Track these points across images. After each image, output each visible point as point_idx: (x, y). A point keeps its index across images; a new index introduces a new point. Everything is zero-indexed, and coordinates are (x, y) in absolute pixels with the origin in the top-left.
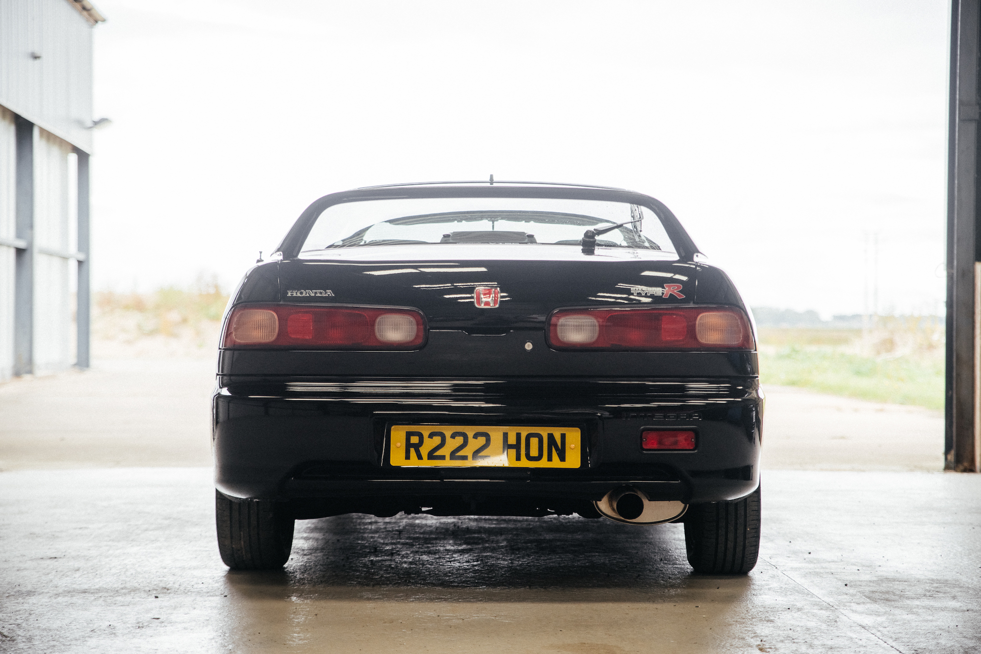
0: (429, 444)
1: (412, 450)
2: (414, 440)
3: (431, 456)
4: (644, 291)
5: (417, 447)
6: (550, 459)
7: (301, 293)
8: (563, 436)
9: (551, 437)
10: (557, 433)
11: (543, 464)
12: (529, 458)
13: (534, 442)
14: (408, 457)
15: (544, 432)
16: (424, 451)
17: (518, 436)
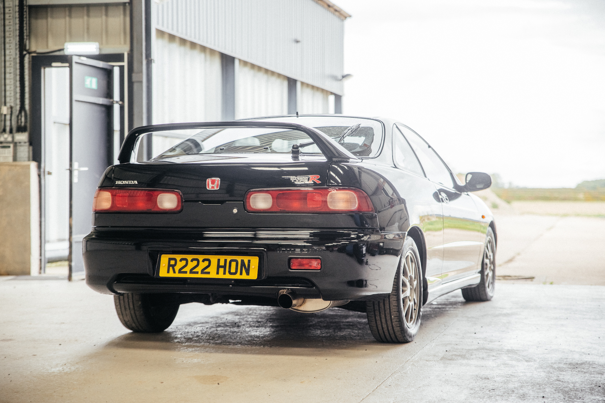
0: (180, 265)
1: (171, 268)
2: (172, 262)
3: (180, 272)
4: (297, 179)
5: (173, 266)
6: (241, 274)
7: (122, 182)
8: (249, 261)
9: (243, 261)
10: (246, 259)
11: (238, 276)
12: (230, 273)
13: (234, 264)
14: (168, 272)
15: (239, 258)
16: (177, 268)
17: (226, 261)
